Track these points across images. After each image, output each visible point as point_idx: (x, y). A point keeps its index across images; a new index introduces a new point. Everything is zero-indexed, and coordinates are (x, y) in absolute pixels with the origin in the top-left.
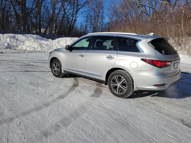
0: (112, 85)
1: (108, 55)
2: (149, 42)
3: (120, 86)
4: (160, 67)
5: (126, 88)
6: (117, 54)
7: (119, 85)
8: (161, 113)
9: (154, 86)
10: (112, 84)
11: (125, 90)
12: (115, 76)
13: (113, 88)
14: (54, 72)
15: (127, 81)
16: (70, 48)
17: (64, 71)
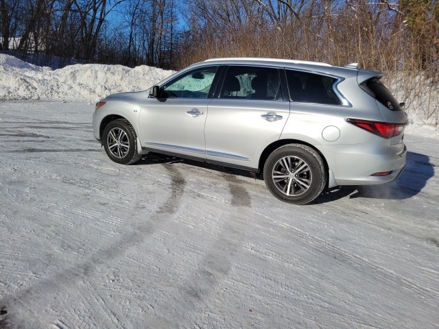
0: (273, 177)
1: (265, 111)
2: (361, 84)
3: (295, 178)
4: (386, 136)
5: (310, 182)
6: (290, 108)
7: (292, 177)
8: (390, 229)
9: (372, 175)
10: (274, 174)
11: (308, 187)
12: (284, 158)
13: (277, 183)
14: (113, 152)
15: (313, 168)
16: (161, 94)
17: (143, 148)
